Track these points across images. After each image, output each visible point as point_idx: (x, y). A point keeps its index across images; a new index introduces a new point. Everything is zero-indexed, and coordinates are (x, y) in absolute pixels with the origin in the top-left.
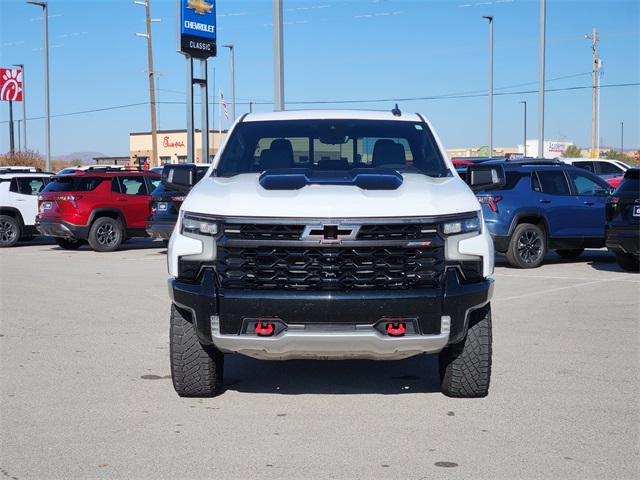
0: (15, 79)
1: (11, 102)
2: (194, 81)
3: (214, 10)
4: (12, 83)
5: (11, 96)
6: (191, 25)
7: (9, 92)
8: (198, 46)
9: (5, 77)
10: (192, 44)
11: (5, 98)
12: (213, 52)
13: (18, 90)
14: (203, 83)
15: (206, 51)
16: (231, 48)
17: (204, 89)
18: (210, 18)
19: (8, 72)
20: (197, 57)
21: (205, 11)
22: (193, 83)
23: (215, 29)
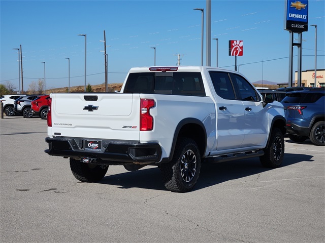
0: (239, 45)
1: (236, 56)
2: (293, 44)
3: (307, 7)
4: (237, 48)
5: (236, 54)
6: (293, 15)
7: (235, 51)
8: (296, 26)
9: (233, 45)
10: (293, 26)
11: (233, 55)
12: (306, 29)
13: (240, 50)
14: (299, 45)
15: (301, 28)
16: (316, 26)
17: (300, 48)
18: (305, 11)
19: (235, 42)
20: (296, 32)
21: (302, 8)
22: (292, 46)
23: (307, 17)
